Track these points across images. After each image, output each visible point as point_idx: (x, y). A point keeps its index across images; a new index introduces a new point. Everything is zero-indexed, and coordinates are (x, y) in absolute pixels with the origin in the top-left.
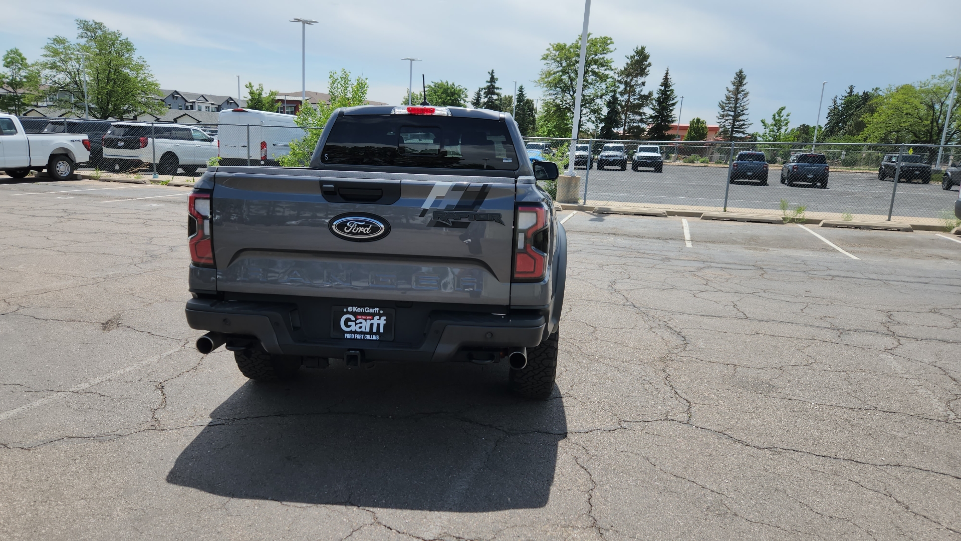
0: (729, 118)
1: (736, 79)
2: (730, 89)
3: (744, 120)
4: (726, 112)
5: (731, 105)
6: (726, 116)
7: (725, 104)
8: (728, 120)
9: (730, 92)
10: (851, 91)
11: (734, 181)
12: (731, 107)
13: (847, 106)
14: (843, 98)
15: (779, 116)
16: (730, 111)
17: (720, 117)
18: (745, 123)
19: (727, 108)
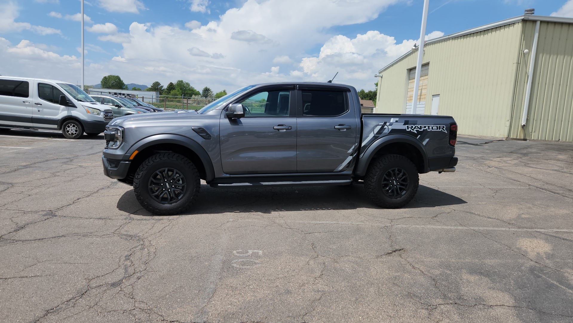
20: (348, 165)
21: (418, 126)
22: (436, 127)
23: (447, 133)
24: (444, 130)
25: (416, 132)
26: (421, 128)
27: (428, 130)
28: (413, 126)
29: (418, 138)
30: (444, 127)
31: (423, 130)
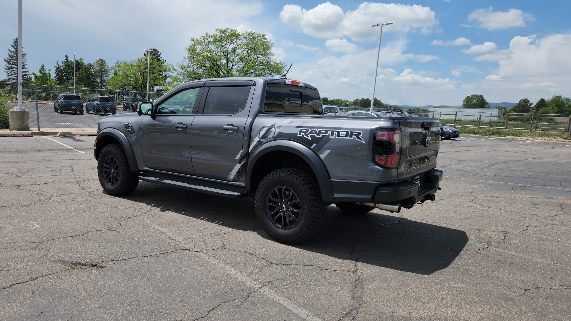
0: (14, 70)
1: (15, 44)
2: (11, 50)
3: (25, 72)
4: (11, 66)
5: (14, 61)
6: (12, 69)
7: (10, 60)
8: (13, 71)
9: (11, 52)
10: (67, 59)
11: (62, 112)
12: (14, 62)
13: (66, 67)
14: (63, 62)
15: (43, 71)
16: (14, 65)
17: (7, 69)
18: (27, 74)
19: (11, 63)
20: (238, 174)
21: (316, 130)
22: (345, 133)
23: (364, 143)
24: (359, 138)
25: (310, 139)
26: (319, 134)
27: (330, 137)
28: (308, 130)
29: (312, 147)
30: (359, 134)
31: (322, 136)
